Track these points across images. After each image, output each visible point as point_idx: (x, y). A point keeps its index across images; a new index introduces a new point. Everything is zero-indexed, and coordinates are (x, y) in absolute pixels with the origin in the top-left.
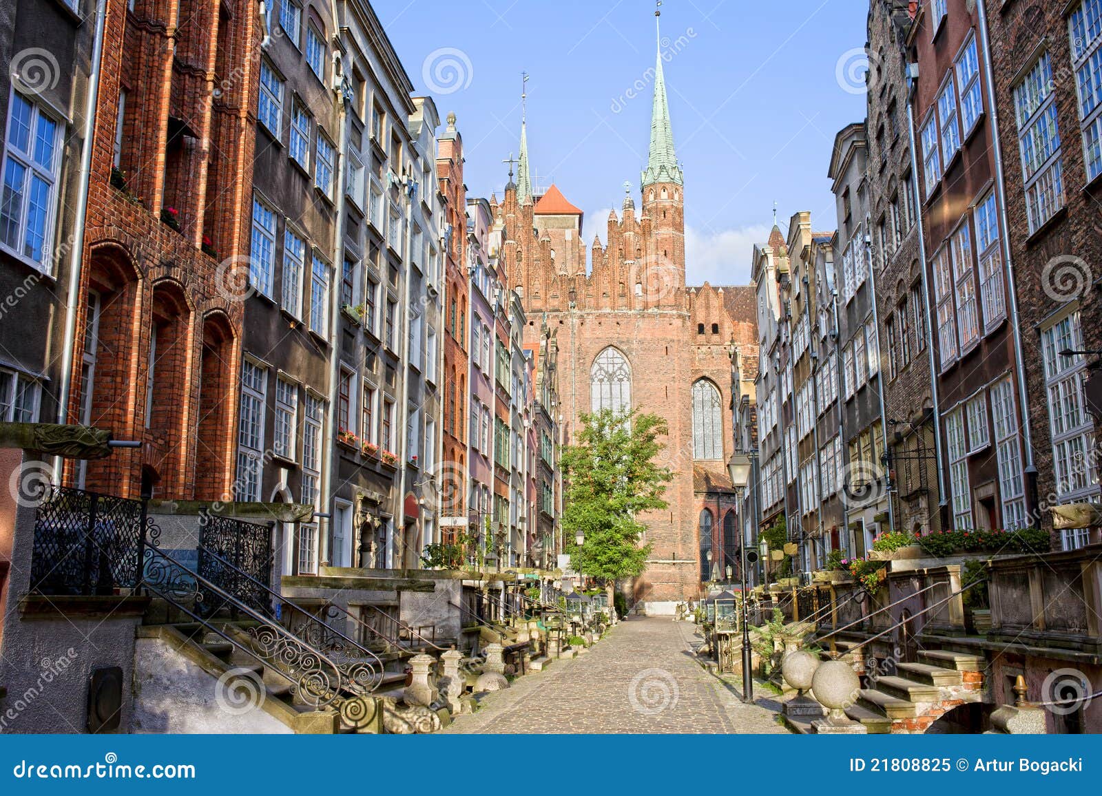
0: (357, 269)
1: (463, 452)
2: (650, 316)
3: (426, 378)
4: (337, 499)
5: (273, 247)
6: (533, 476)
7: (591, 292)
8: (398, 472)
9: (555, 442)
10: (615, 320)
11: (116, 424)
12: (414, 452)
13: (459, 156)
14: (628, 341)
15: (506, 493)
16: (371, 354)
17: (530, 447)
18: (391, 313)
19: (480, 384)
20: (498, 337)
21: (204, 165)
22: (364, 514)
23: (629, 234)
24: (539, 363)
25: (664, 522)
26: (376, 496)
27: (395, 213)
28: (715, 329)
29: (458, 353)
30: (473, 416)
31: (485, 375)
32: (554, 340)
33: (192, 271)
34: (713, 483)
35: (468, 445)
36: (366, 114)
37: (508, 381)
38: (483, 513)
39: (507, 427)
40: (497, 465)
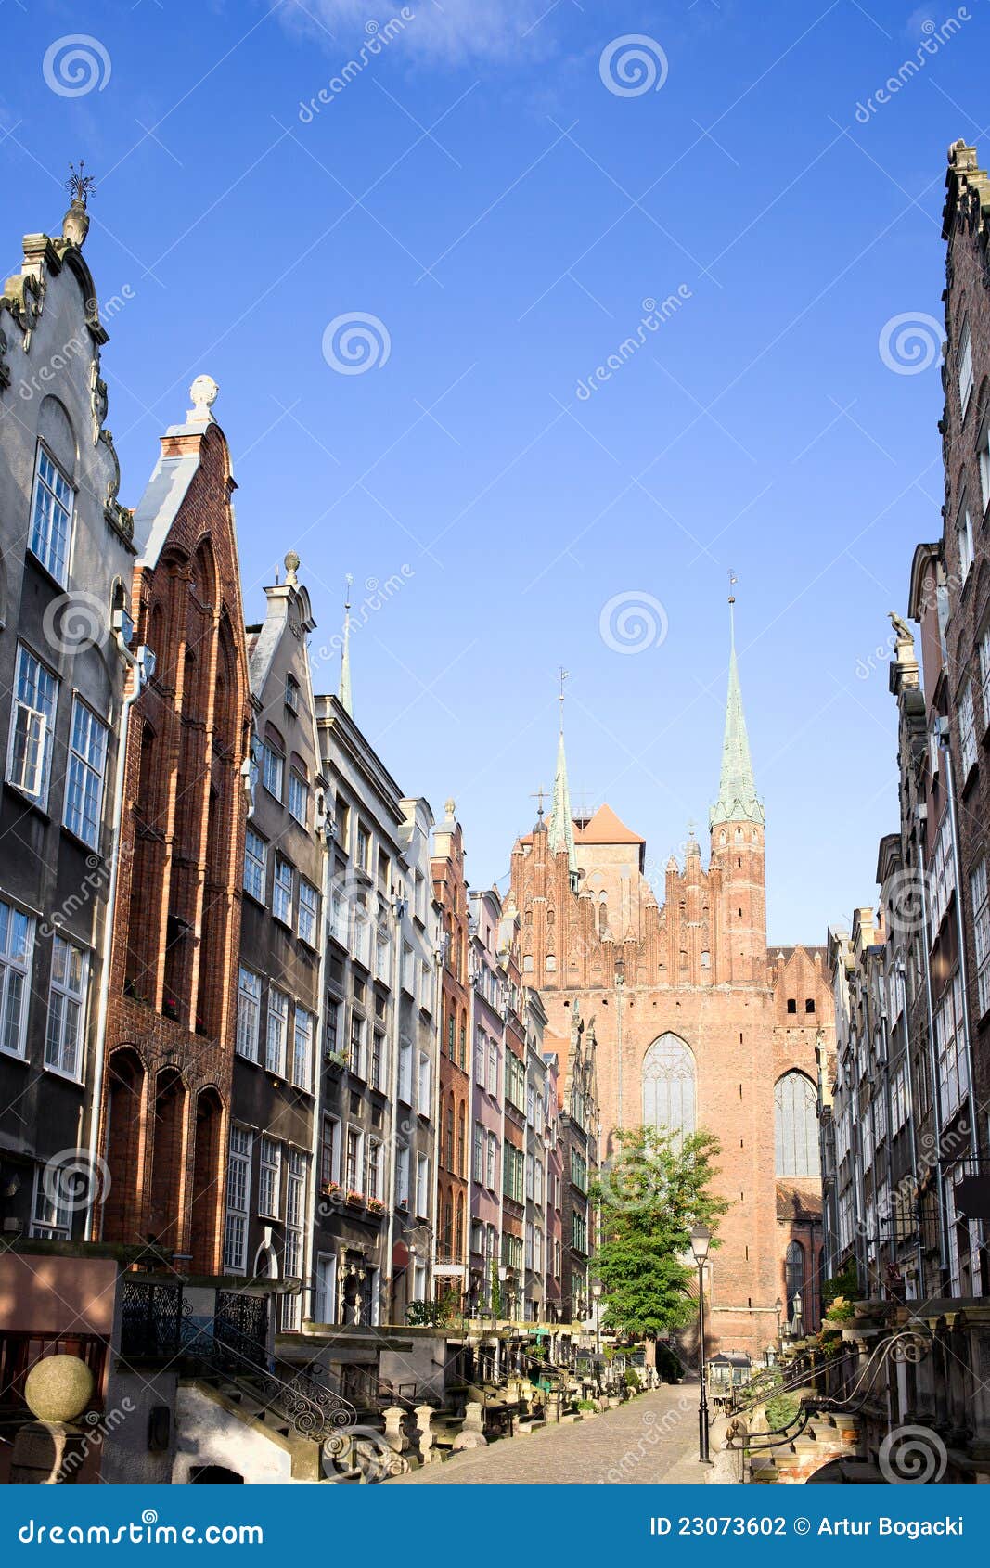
0: (342, 1010)
1: (462, 1188)
2: (723, 994)
3: (418, 1113)
4: (320, 1253)
5: (258, 1010)
6: (558, 1205)
7: (643, 964)
8: (385, 1220)
9: (591, 1159)
10: (675, 1000)
11: (128, 1202)
12: (404, 1195)
13: (459, 849)
14: (691, 1026)
15: (519, 1230)
16: (356, 1098)
17: (552, 1171)
18: (378, 1047)
19: (484, 1106)
20: (507, 1047)
21: (197, 951)
22: (348, 1266)
23: (693, 889)
24: (567, 1066)
25: (738, 1259)
26: (360, 1246)
27: (382, 937)
28: (810, 1007)
29: (457, 1076)
30: (476, 1146)
31: (491, 1096)
32: (591, 1031)
33: (188, 1054)
34: (805, 1207)
35: (469, 1180)
36: (351, 844)
37: (521, 1098)
38: (489, 1257)
39: (520, 1152)
40: (506, 1199)
